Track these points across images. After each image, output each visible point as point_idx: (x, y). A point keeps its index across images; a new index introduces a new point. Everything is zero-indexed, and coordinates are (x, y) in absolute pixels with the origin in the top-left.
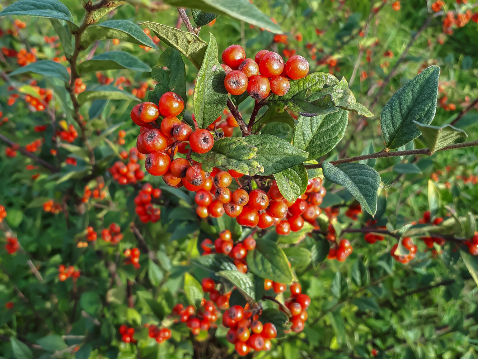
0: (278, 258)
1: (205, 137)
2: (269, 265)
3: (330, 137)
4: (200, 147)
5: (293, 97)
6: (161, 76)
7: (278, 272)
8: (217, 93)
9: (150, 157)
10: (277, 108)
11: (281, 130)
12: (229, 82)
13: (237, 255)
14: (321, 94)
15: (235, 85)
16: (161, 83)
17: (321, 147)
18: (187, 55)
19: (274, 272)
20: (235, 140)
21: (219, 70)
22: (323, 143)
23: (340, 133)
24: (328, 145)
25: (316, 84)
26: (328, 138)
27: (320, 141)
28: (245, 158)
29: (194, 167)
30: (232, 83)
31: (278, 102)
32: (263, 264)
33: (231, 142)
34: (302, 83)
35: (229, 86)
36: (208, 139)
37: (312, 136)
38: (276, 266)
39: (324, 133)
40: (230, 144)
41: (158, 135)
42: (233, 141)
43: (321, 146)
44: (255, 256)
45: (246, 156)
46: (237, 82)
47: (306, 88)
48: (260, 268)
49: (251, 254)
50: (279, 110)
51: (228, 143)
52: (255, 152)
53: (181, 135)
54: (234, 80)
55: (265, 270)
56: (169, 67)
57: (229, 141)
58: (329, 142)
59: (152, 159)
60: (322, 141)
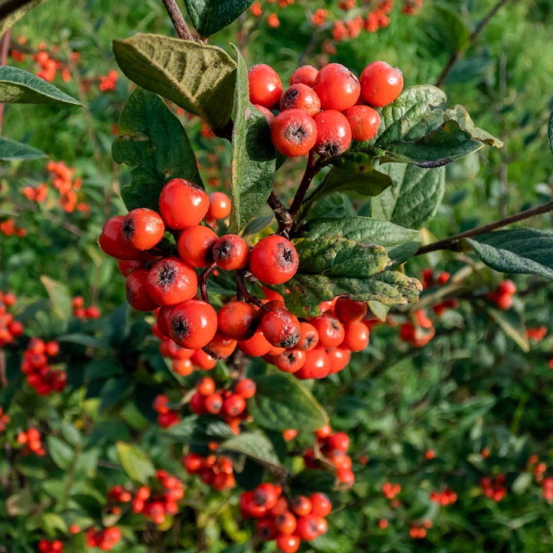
0: (296, 397)
1: (285, 251)
2: (285, 411)
3: (425, 195)
4: (282, 273)
5: (378, 141)
6: (134, 153)
7: (303, 417)
8: (256, 162)
9: (180, 316)
10: (357, 166)
11: (331, 205)
12: (286, 134)
13: (232, 411)
14: (427, 124)
15: (298, 137)
16: (138, 167)
17: (414, 217)
18: (193, 100)
19: (296, 418)
20: (329, 242)
21: (256, 117)
22: (416, 209)
23: (438, 187)
24: (425, 211)
25: (413, 109)
26: (422, 199)
27: (409, 206)
28: (373, 270)
29: (277, 313)
30: (291, 135)
31: (356, 155)
32: (275, 410)
33: (323, 247)
34: (391, 110)
35: (288, 141)
36: (289, 252)
37: (394, 202)
38: (296, 408)
39: (413, 192)
40: (323, 252)
41: (180, 270)
42: (326, 244)
43: (413, 215)
44: (259, 404)
45: (372, 266)
46: (300, 130)
47: (398, 119)
48: (274, 418)
49: (253, 403)
50: (362, 168)
51: (316, 251)
52: (384, 254)
53: (234, 258)
54: (294, 129)
55: (281, 418)
56: (147, 133)
57: (317, 245)
58: (426, 204)
59: (187, 320)
60: (413, 206)
